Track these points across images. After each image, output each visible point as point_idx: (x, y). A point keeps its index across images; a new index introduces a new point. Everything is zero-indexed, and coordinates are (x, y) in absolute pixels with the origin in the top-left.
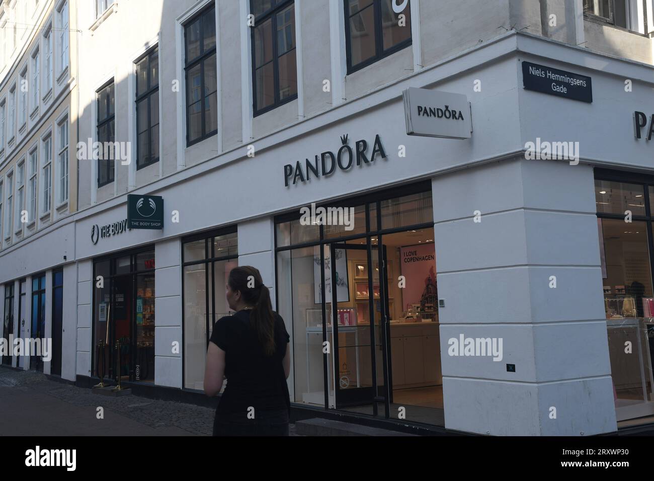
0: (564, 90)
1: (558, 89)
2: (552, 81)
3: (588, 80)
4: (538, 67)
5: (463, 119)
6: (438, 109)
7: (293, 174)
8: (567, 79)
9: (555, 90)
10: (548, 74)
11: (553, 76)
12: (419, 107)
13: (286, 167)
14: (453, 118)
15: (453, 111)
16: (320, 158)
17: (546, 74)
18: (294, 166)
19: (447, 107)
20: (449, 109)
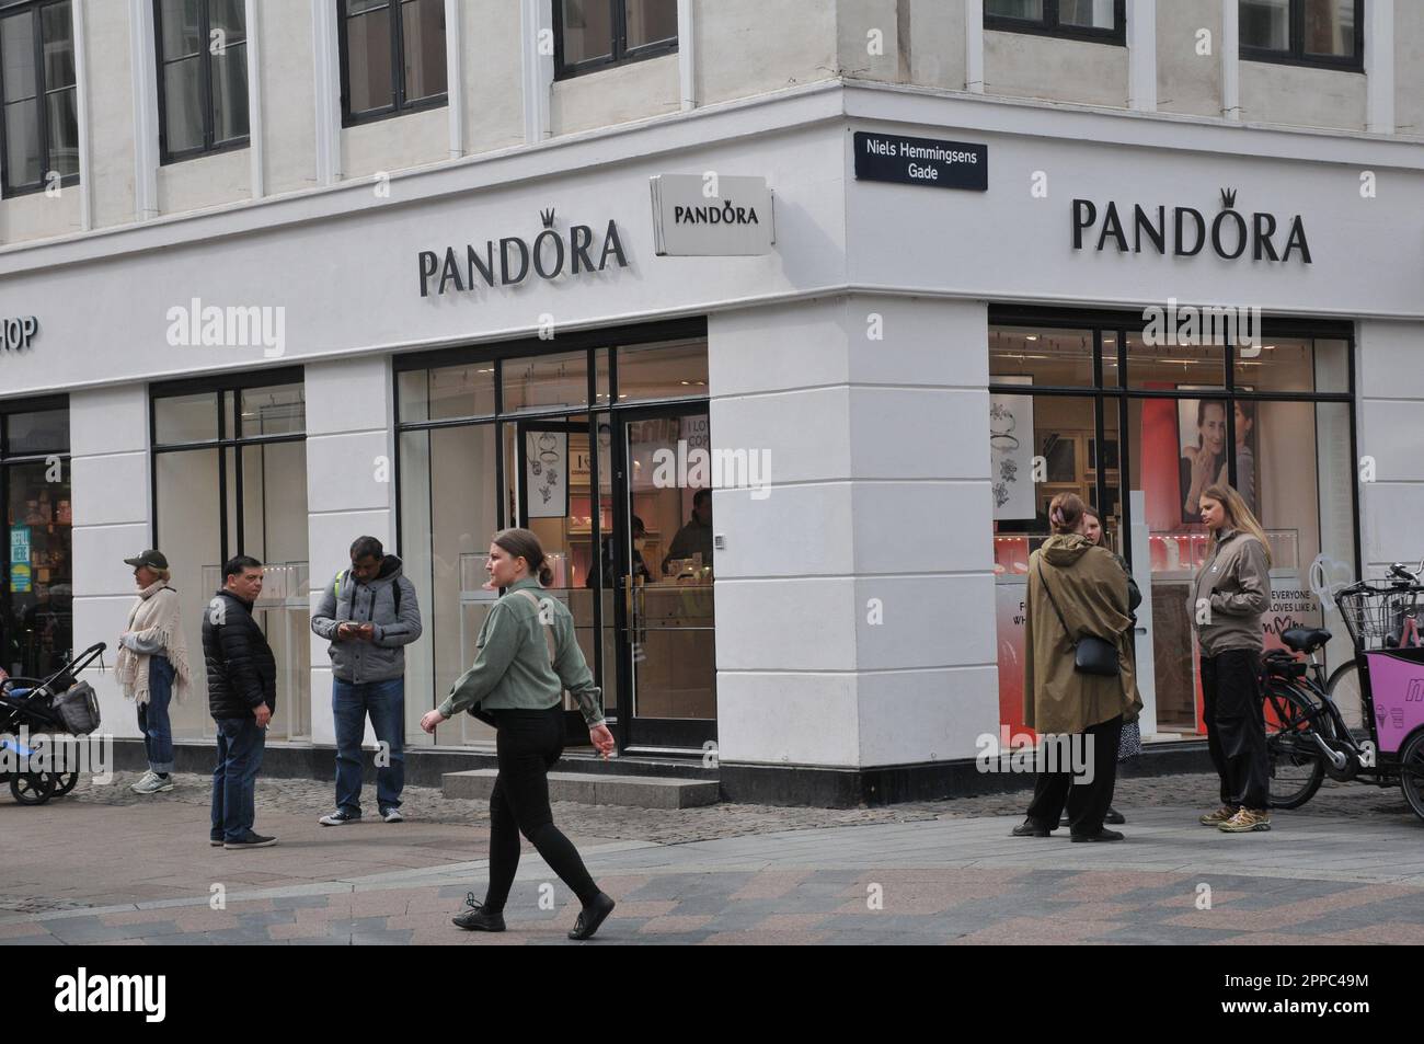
0: (933, 174)
1: (921, 173)
2: (911, 160)
3: (982, 151)
4: (882, 139)
5: (756, 222)
6: (711, 209)
7: (439, 273)
8: (938, 154)
9: (915, 175)
10: (902, 149)
11: (911, 152)
12: (677, 208)
13: (422, 256)
14: (739, 222)
15: (738, 209)
16: (497, 246)
17: (898, 149)
18: (442, 256)
19: (728, 204)
20: (731, 206)
